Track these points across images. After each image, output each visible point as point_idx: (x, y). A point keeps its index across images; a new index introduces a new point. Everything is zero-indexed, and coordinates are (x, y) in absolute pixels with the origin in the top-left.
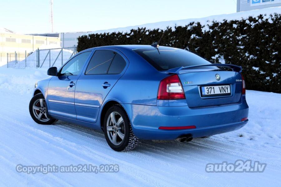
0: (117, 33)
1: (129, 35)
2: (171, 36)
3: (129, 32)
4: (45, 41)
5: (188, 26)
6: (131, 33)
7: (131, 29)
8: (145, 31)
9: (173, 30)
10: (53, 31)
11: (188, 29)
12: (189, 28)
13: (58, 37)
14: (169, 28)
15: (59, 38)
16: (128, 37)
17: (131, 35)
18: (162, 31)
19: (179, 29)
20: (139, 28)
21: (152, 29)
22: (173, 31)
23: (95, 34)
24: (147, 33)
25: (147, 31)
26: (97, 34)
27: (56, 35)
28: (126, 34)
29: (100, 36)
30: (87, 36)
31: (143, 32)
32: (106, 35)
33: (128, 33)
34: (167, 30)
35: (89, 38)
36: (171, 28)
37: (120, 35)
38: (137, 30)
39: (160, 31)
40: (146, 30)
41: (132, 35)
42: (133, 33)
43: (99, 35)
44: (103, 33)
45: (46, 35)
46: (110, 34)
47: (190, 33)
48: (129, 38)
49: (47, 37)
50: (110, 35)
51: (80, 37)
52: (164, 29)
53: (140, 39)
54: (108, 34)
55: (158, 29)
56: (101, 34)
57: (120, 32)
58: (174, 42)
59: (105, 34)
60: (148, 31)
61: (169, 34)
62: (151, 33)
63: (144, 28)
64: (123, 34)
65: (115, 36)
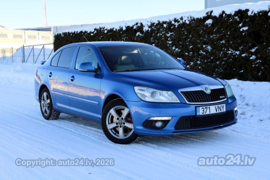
0: (83, 32)
1: (93, 33)
2: (122, 34)
3: (93, 31)
4: (37, 36)
5: (134, 26)
6: (94, 31)
7: (95, 28)
8: (104, 30)
9: (124, 29)
10: (47, 25)
11: (134, 28)
12: (135, 27)
14: (121, 27)
16: (92, 35)
17: (94, 33)
18: (116, 29)
19: (128, 28)
20: (100, 27)
21: (109, 29)
22: (123, 30)
23: (67, 32)
24: (106, 32)
25: (105, 30)
26: (69, 32)
28: (91, 32)
29: (71, 34)
30: (61, 34)
31: (103, 30)
32: (76, 33)
33: (92, 32)
34: (120, 29)
35: (63, 35)
36: (122, 27)
37: (87, 33)
38: (98, 29)
39: (114, 30)
40: (105, 29)
41: (95, 33)
42: (96, 31)
43: (70, 33)
44: (73, 32)
45: (39, 30)
46: (78, 32)
47: (136, 31)
48: (93, 36)
49: (39, 32)
50: (79, 33)
52: (118, 28)
53: (101, 37)
54: (77, 32)
55: (113, 29)
56: (72, 33)
57: (86, 31)
58: (125, 39)
59: (75, 32)
60: (106, 30)
61: (121, 32)
62: (109, 31)
63: (103, 27)
64: (88, 32)
65: (83, 34)
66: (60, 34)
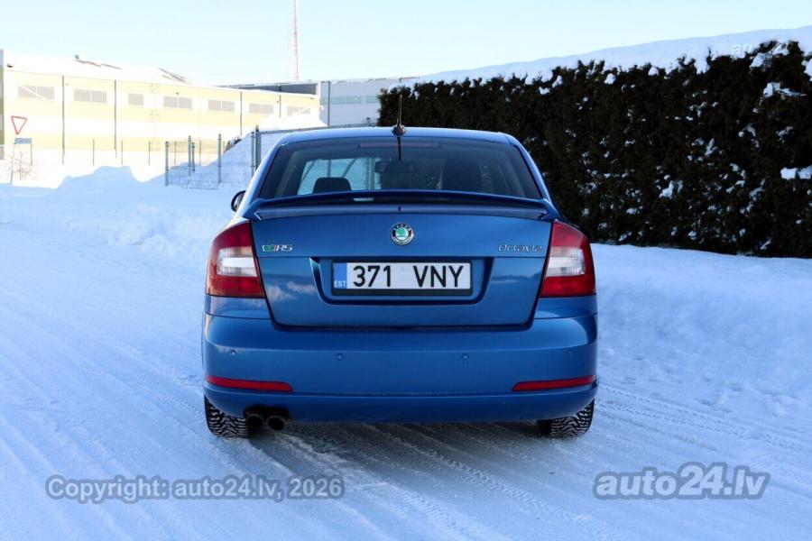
0: (506, 80)
1: (547, 85)
2: (691, 89)
3: (547, 76)
4: (276, 106)
5: (754, 54)
6: (554, 79)
7: (554, 67)
8: (603, 72)
9: (702, 67)
11: (753, 65)
12: (757, 62)
13: (314, 93)
14: (686, 63)
15: (317, 97)
16: (543, 91)
17: (554, 85)
18: (662, 72)
19: (722, 66)
20: (580, 62)
21: (626, 68)
22: (699, 72)
23: (435, 83)
24: (610, 80)
25: (607, 72)
26: (441, 83)
27: (308, 89)
28: (538, 83)
29: (452, 91)
30: (409, 89)
31: (596, 75)
32: (472, 85)
33: (544, 80)
34: (680, 68)
35: (416, 94)
36: (693, 61)
37: (518, 87)
38: (574, 71)
39: (652, 72)
40: (605, 69)
41: (558, 86)
42: (559, 78)
43: (449, 87)
44: (461, 80)
45: (280, 89)
46: (483, 82)
47: (762, 77)
48: (546, 96)
49: (282, 94)
50: (485, 86)
51: (389, 92)
52: (670, 65)
53: (585, 99)
54: (477, 83)
55: (648, 67)
56: (454, 84)
57: (517, 76)
58: (702, 109)
59: (467, 83)
60: (614, 71)
61: (686, 82)
62: (622, 77)
63: (597, 62)
64: (529, 82)
65: (501, 88)
66: (406, 91)
